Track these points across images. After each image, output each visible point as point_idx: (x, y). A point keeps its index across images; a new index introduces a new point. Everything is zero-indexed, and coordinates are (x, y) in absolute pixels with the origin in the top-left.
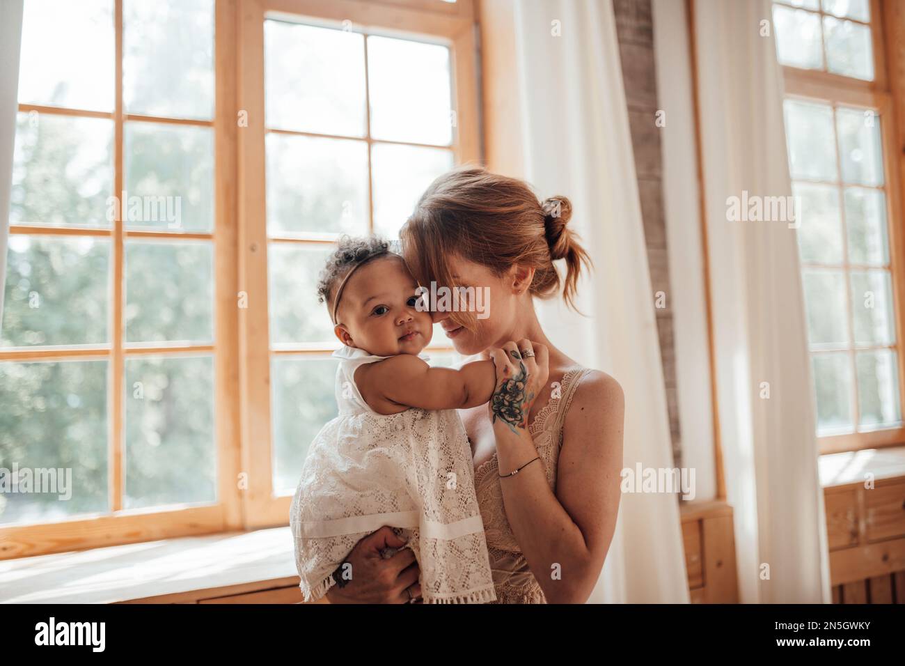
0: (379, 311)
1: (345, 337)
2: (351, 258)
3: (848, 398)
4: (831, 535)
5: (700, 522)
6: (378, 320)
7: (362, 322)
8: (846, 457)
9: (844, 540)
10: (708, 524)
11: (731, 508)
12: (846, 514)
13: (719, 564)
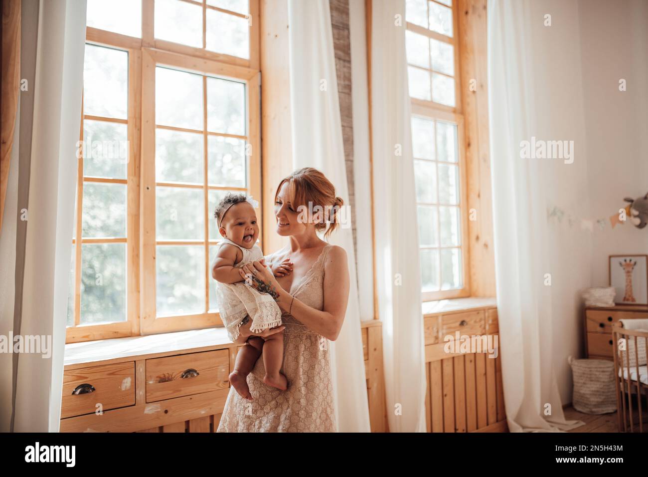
0: (240, 224)
1: (223, 232)
2: (231, 201)
3: (437, 276)
4: (426, 338)
5: (367, 329)
6: (239, 227)
7: (232, 226)
8: (435, 303)
9: (432, 341)
10: (370, 330)
11: (381, 323)
12: (433, 328)
13: (375, 350)
